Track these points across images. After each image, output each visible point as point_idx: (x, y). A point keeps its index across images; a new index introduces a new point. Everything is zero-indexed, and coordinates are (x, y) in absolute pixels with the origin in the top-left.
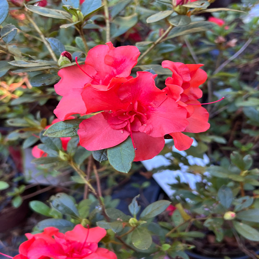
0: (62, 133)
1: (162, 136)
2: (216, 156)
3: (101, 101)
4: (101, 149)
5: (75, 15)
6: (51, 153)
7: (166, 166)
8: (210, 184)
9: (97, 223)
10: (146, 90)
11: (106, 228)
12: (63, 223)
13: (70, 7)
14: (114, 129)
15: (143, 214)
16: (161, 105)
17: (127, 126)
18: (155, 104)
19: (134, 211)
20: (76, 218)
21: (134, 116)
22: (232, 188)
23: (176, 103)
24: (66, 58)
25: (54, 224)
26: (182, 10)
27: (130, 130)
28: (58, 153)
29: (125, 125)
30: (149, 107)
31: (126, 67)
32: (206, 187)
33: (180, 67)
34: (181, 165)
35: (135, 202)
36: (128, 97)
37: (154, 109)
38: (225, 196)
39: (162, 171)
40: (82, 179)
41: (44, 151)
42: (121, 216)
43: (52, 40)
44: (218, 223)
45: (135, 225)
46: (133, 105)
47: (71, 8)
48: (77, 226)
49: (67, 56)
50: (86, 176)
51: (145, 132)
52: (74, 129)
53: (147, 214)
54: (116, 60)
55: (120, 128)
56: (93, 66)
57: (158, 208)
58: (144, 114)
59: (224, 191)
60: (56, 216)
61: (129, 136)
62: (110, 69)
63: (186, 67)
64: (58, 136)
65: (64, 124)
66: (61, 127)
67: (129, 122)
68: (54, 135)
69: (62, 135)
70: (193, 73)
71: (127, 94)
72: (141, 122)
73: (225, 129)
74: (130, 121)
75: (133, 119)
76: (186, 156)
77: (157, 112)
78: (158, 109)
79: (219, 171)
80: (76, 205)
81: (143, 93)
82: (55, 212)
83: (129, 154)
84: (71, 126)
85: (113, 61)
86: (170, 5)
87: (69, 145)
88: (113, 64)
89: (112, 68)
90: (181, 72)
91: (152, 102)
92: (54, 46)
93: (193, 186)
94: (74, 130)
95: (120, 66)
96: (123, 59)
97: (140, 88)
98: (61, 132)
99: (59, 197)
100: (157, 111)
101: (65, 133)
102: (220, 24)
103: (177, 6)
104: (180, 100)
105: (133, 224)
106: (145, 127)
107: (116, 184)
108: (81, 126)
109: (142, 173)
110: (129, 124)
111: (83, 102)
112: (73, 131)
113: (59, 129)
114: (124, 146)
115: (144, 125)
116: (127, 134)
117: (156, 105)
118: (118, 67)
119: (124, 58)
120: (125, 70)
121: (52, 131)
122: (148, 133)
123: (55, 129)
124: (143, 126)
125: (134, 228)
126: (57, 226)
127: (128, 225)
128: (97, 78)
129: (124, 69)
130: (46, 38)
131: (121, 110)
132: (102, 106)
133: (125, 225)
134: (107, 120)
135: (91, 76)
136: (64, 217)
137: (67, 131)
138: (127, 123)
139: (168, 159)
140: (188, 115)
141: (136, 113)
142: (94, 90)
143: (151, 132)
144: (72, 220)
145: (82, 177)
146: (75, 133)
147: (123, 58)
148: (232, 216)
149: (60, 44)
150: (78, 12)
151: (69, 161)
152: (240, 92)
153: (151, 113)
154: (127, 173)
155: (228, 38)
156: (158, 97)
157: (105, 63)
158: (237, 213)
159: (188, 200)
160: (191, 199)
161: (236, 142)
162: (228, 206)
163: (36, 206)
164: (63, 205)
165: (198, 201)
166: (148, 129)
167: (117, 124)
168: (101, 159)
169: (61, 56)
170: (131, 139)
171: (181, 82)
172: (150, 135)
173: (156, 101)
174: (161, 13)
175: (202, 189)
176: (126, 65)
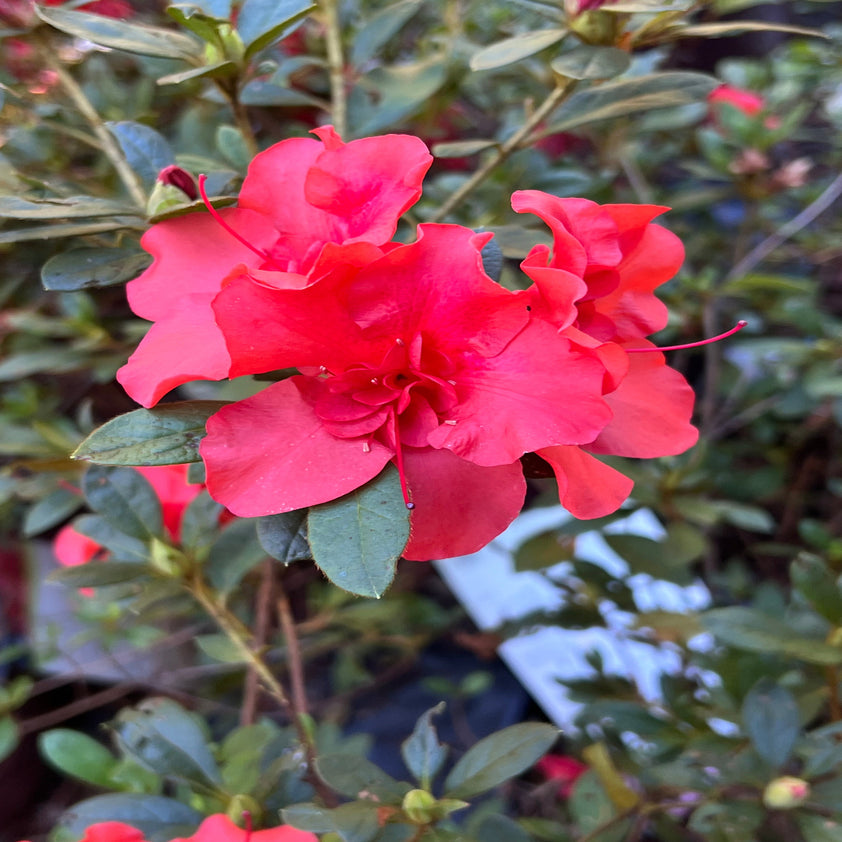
0: (144, 451)
1: (511, 462)
2: (736, 578)
3: (286, 330)
4: (286, 510)
5: (213, 42)
6: (122, 548)
7: (553, 613)
8: (711, 679)
9: (284, 812)
10: (452, 290)
11: (318, 831)
12: (162, 810)
13: (192, 9)
14: (336, 438)
15: (457, 777)
16: (510, 348)
17: (384, 427)
18: (487, 344)
19: (422, 763)
20: (208, 791)
21: (407, 389)
22: (797, 692)
23: (561, 333)
24: (174, 192)
25: (127, 814)
26: (600, 30)
27: (394, 443)
28: (148, 550)
29: (376, 424)
30: (467, 354)
31: (380, 212)
32: (700, 694)
33: (583, 214)
34: (606, 607)
35: (425, 730)
36: (386, 316)
37: (483, 364)
38: (768, 721)
39: (536, 631)
40: (236, 649)
41: (99, 542)
42: (372, 782)
43: (127, 128)
44: (743, 818)
45: (425, 819)
46: (407, 346)
47: (196, 12)
48: (213, 821)
49: (180, 181)
50: (251, 637)
51: (449, 446)
52: (189, 436)
53: (471, 773)
54: (348, 188)
55: (361, 434)
56: (268, 212)
57: (511, 754)
58: (446, 380)
59: (764, 699)
60: (137, 787)
61: (389, 465)
62: (328, 220)
63: (605, 215)
64: (127, 463)
65: (153, 418)
66: (140, 430)
67: (393, 413)
68: (111, 457)
69: (139, 456)
70: (630, 239)
71: (384, 307)
72: (437, 414)
73: (765, 483)
74: (396, 410)
75: (405, 402)
76: (627, 576)
77: (492, 372)
78: (497, 361)
79: (749, 627)
80: (213, 747)
81: (443, 301)
82: (136, 771)
83: (390, 527)
84: (177, 425)
85: (336, 189)
86: (554, 10)
87: (188, 518)
88: (334, 202)
89: (335, 219)
90: (585, 233)
91: (474, 335)
92: (136, 150)
93: (650, 689)
94: (188, 440)
95: (360, 211)
96: (371, 185)
97: (431, 282)
98: (137, 447)
99: (148, 712)
100: (494, 369)
101: (153, 450)
102: (749, 108)
103: (579, 13)
104: (574, 325)
105: (416, 811)
106: (449, 430)
107: (365, 679)
108: (213, 425)
109: (465, 639)
110: (393, 421)
111: (218, 332)
112: (185, 444)
113: (131, 436)
114: (370, 498)
115: (447, 422)
116: (382, 456)
117: (489, 349)
118: (356, 213)
119: (378, 181)
120: (378, 221)
121: (107, 444)
122: (459, 450)
123: (118, 437)
124: (442, 427)
125: (422, 828)
126: (138, 823)
127: (398, 818)
128: (280, 256)
129: (375, 217)
130: (107, 123)
131: (363, 367)
132: (289, 348)
133: (386, 816)
134: (313, 405)
135: (259, 249)
136: (168, 791)
137: (162, 445)
138: (384, 416)
139: (559, 584)
140: (608, 385)
141: (417, 378)
142: (256, 285)
143: (470, 446)
144: (197, 803)
145: (235, 638)
146: (188, 451)
147: (374, 180)
148: (797, 794)
149: (156, 144)
150: (224, 30)
151: (188, 577)
152: (821, 346)
153: (475, 380)
154: (378, 597)
155: (778, 157)
156: (498, 317)
157: (307, 198)
158: (813, 782)
159: (630, 738)
160: (644, 734)
161: (809, 528)
162: (780, 758)
163: (63, 748)
164: (161, 742)
165: (670, 742)
166: (461, 437)
167: (348, 418)
168: (290, 552)
169: (159, 184)
170: (398, 474)
171: (581, 262)
172: (470, 458)
173: (490, 334)
174: (524, 37)
175: (683, 699)
176: (381, 207)
